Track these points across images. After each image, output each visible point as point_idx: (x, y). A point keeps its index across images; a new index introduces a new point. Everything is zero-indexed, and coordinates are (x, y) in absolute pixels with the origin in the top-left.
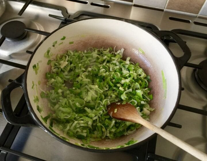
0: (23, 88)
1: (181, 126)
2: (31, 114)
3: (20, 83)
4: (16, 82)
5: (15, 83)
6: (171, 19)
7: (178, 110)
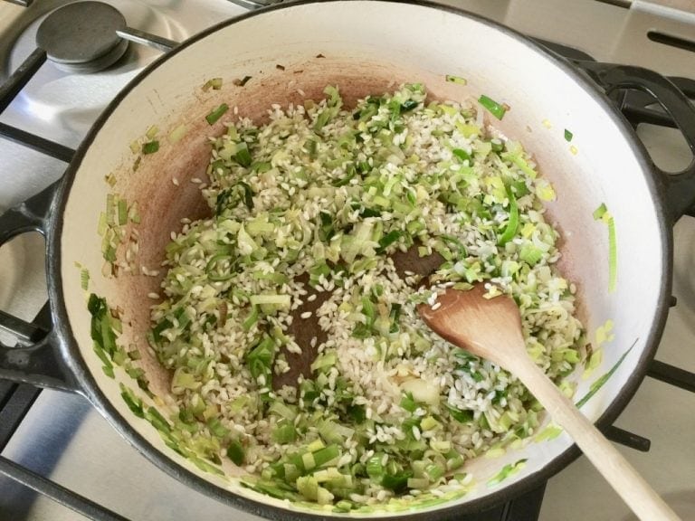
0: (45, 236)
1: (649, 442)
2: (58, 340)
3: (39, 218)
4: (23, 210)
5: (19, 214)
6: (654, 36)
7: (648, 380)
